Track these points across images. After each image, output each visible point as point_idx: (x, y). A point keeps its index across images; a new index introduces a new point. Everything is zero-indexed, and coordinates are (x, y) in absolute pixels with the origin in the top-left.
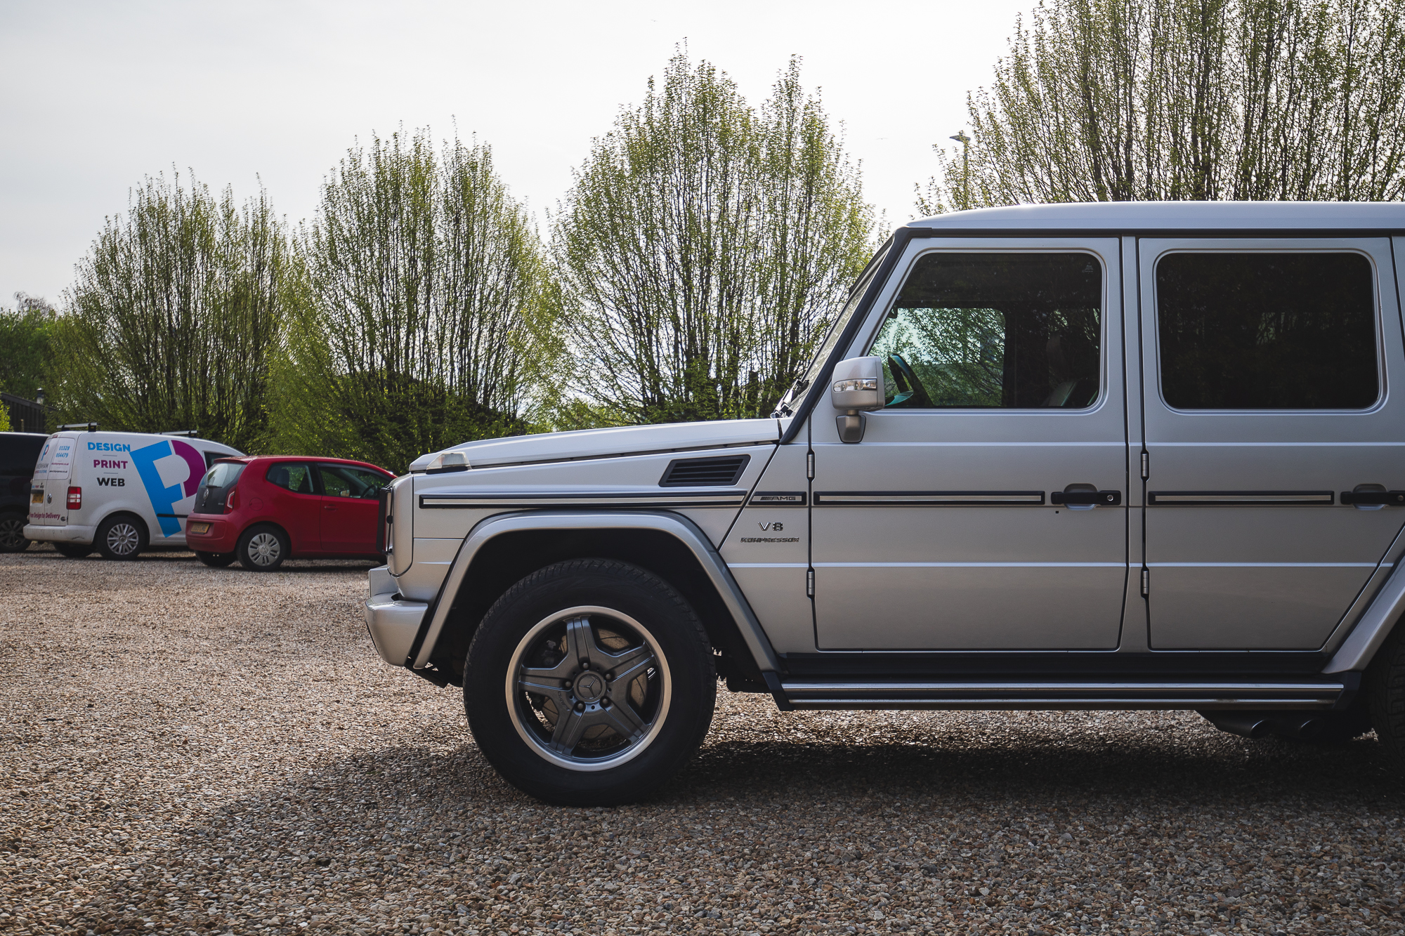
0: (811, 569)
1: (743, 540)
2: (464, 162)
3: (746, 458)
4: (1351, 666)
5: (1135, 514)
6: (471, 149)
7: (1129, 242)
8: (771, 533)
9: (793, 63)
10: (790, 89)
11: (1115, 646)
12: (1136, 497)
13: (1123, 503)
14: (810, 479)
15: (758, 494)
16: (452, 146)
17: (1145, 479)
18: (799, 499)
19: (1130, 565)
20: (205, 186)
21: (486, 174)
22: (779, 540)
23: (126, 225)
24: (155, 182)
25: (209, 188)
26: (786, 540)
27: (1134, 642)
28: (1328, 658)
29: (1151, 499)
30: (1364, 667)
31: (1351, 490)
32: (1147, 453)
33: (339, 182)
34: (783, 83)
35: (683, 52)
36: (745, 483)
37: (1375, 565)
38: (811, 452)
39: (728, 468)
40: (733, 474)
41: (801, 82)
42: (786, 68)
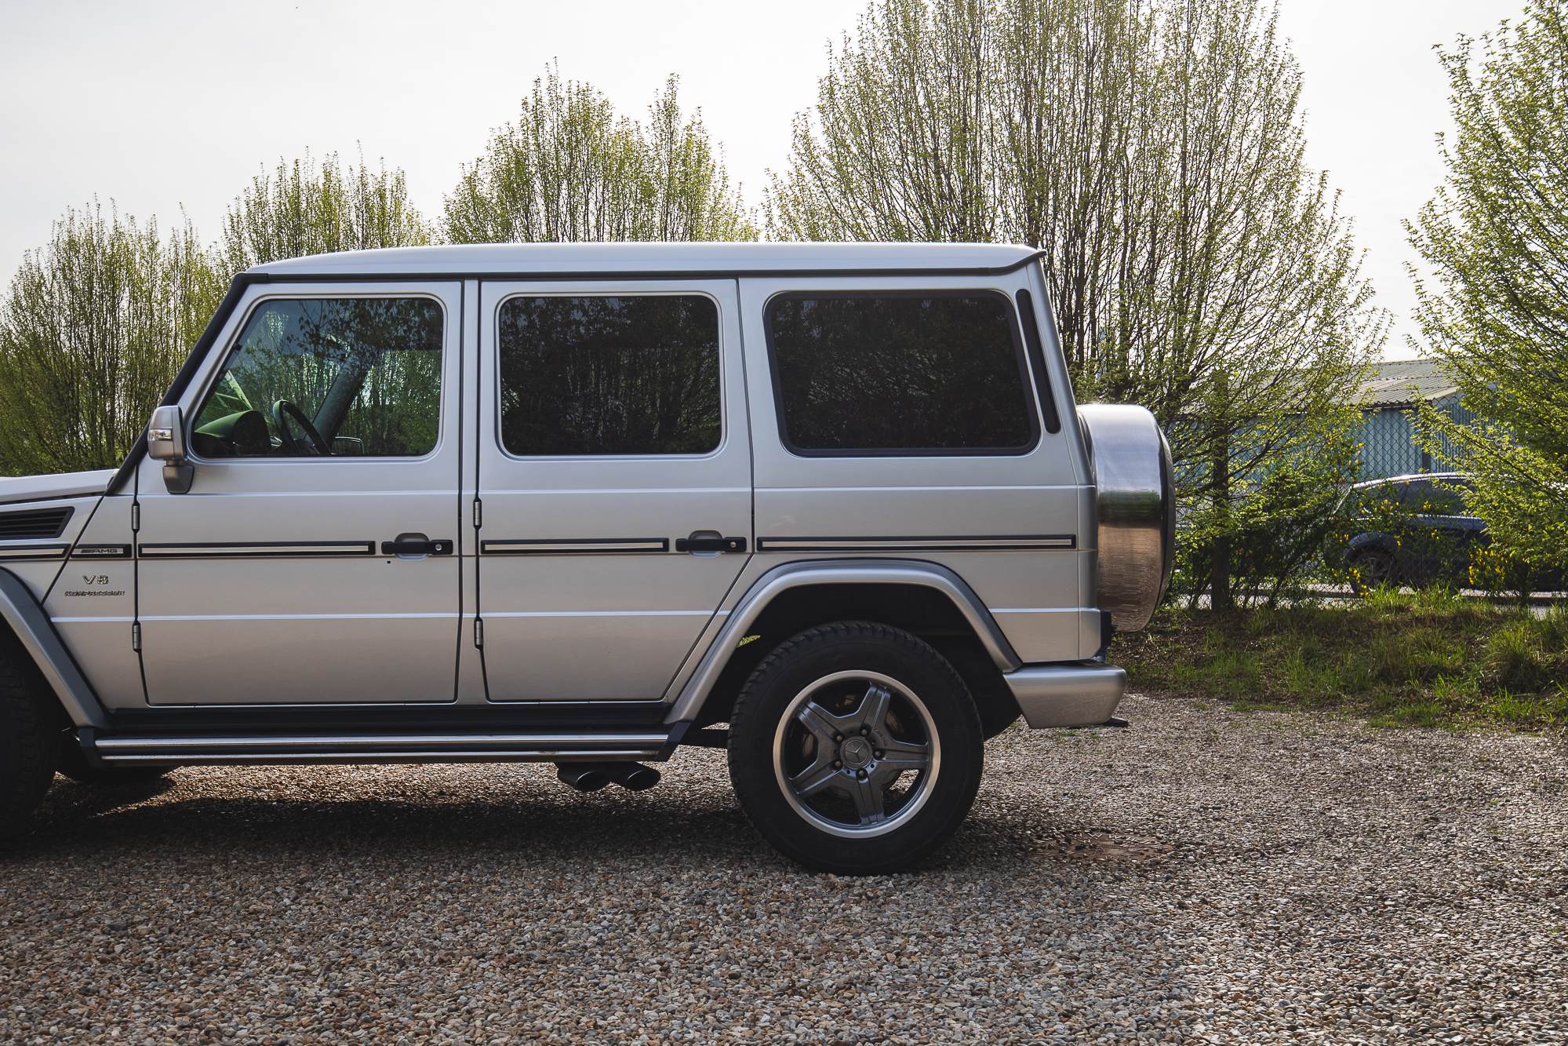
0: (136, 623)
1: (67, 594)
2: (371, 188)
3: (70, 511)
4: (682, 717)
5: (469, 564)
6: (379, 176)
7: (471, 286)
8: (96, 587)
9: (671, 82)
10: (669, 111)
11: (452, 698)
12: (469, 548)
13: (456, 552)
14: (136, 531)
15: (81, 546)
16: (357, 173)
17: (477, 528)
18: (120, 551)
19: (464, 615)
20: (132, 218)
21: (398, 202)
22: (106, 593)
23: (46, 261)
24: (76, 214)
25: (136, 220)
26: (112, 594)
27: (471, 694)
28: (669, 708)
29: (483, 549)
30: (693, 717)
31: (687, 537)
32: (479, 501)
33: (244, 212)
34: (661, 104)
35: (553, 72)
36: (68, 536)
37: (712, 613)
38: (136, 503)
39: (51, 521)
40: (57, 527)
41: (679, 102)
42: (663, 88)
